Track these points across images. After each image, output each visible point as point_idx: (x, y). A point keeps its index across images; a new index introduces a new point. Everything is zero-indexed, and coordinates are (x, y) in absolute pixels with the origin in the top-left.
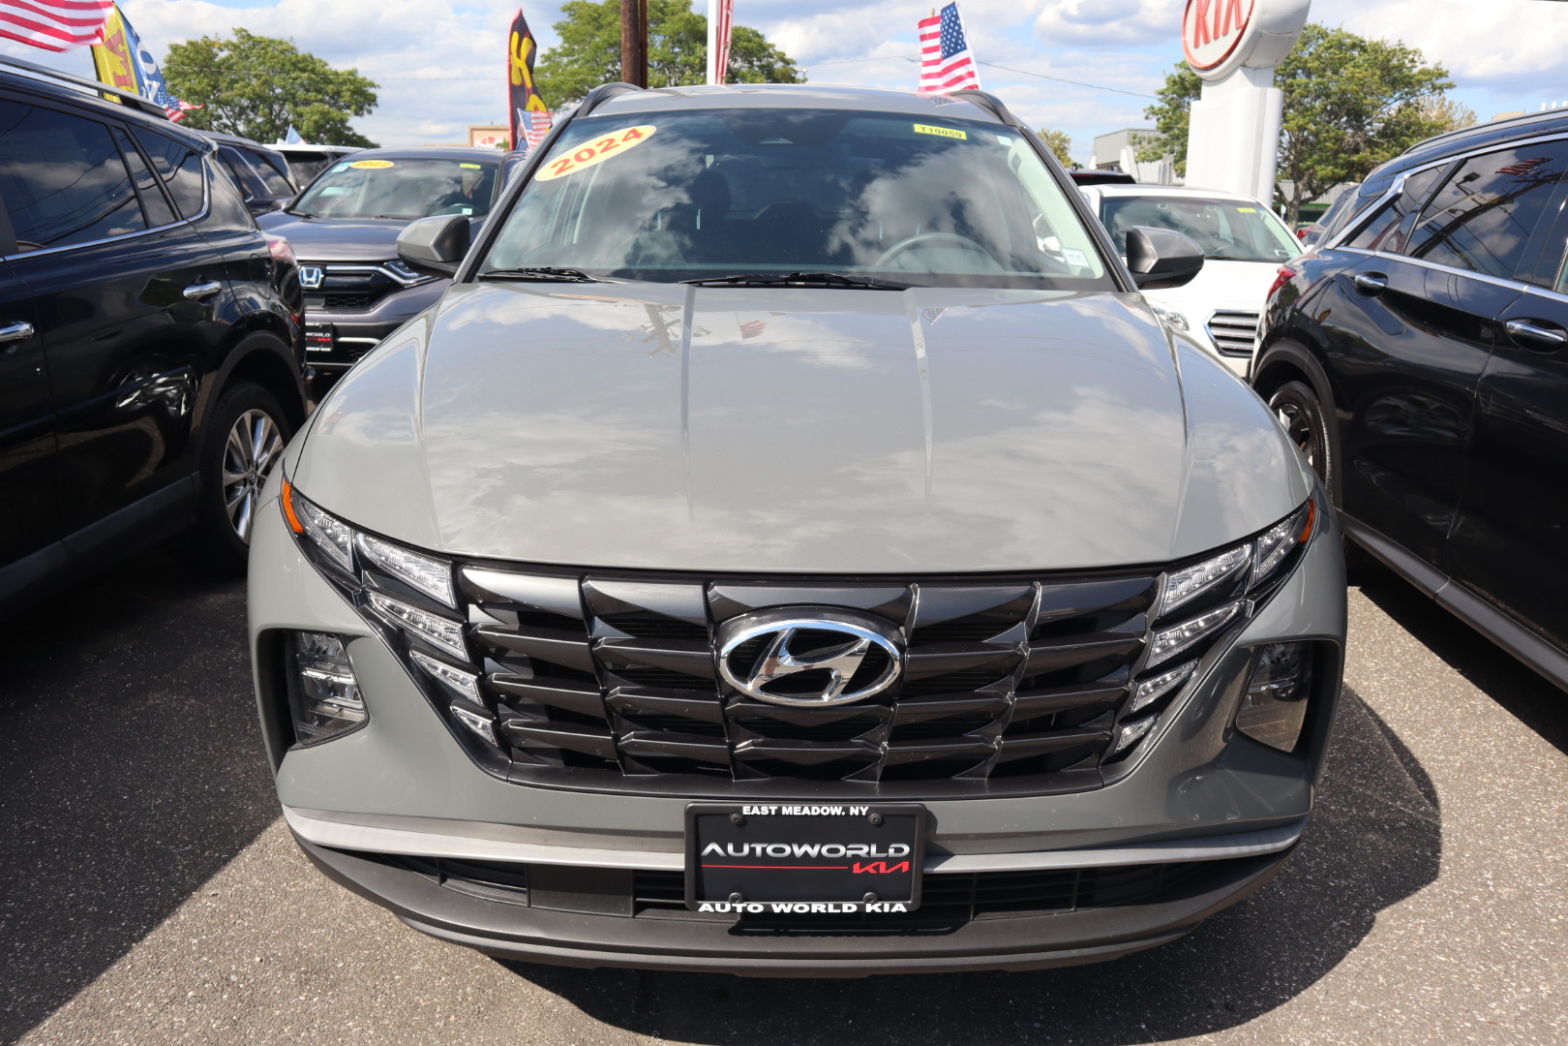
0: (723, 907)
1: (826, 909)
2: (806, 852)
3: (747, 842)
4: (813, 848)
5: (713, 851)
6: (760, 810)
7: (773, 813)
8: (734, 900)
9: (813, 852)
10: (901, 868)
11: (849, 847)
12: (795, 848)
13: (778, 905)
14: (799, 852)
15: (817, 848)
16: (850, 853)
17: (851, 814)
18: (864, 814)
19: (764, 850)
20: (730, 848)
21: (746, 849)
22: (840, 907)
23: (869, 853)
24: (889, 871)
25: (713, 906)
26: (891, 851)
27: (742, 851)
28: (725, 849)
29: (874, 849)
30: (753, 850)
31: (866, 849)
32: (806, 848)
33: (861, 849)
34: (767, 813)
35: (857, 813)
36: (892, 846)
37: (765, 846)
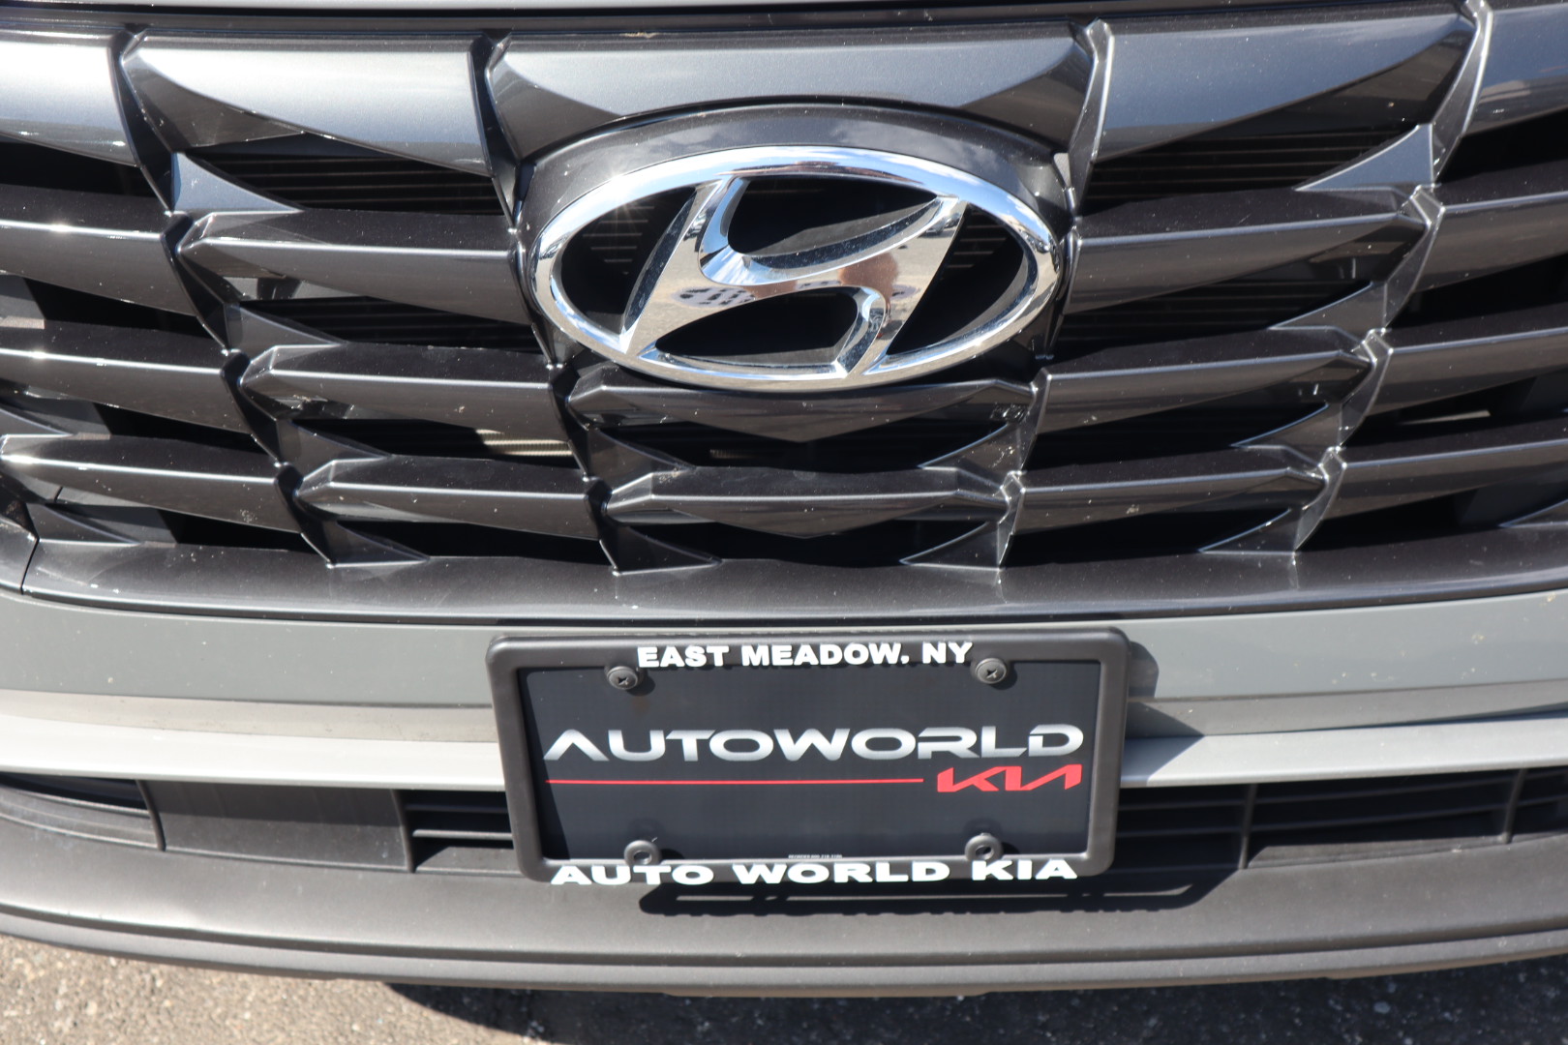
0: (611, 872)
1: (872, 873)
2: (812, 749)
3: (657, 728)
4: (830, 739)
5: (573, 749)
6: (684, 657)
7: (719, 662)
8: (637, 857)
9: (832, 747)
10: (1062, 778)
11: (924, 734)
12: (784, 738)
13: (749, 868)
14: (793, 748)
15: (840, 738)
16: (926, 749)
17: (926, 660)
18: (960, 659)
19: (703, 745)
20: (616, 742)
21: (658, 743)
22: (906, 869)
23: (977, 747)
24: (1030, 787)
25: (587, 871)
26: (1035, 744)
27: (647, 747)
28: (603, 744)
29: (989, 737)
30: (674, 747)
31: (968, 738)
32: (812, 738)
33: (957, 739)
34: (702, 661)
35: (941, 659)
36: (1038, 730)
37: (704, 735)
